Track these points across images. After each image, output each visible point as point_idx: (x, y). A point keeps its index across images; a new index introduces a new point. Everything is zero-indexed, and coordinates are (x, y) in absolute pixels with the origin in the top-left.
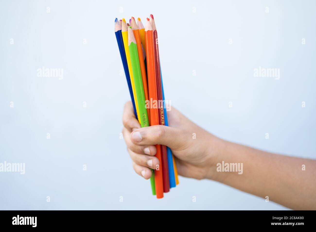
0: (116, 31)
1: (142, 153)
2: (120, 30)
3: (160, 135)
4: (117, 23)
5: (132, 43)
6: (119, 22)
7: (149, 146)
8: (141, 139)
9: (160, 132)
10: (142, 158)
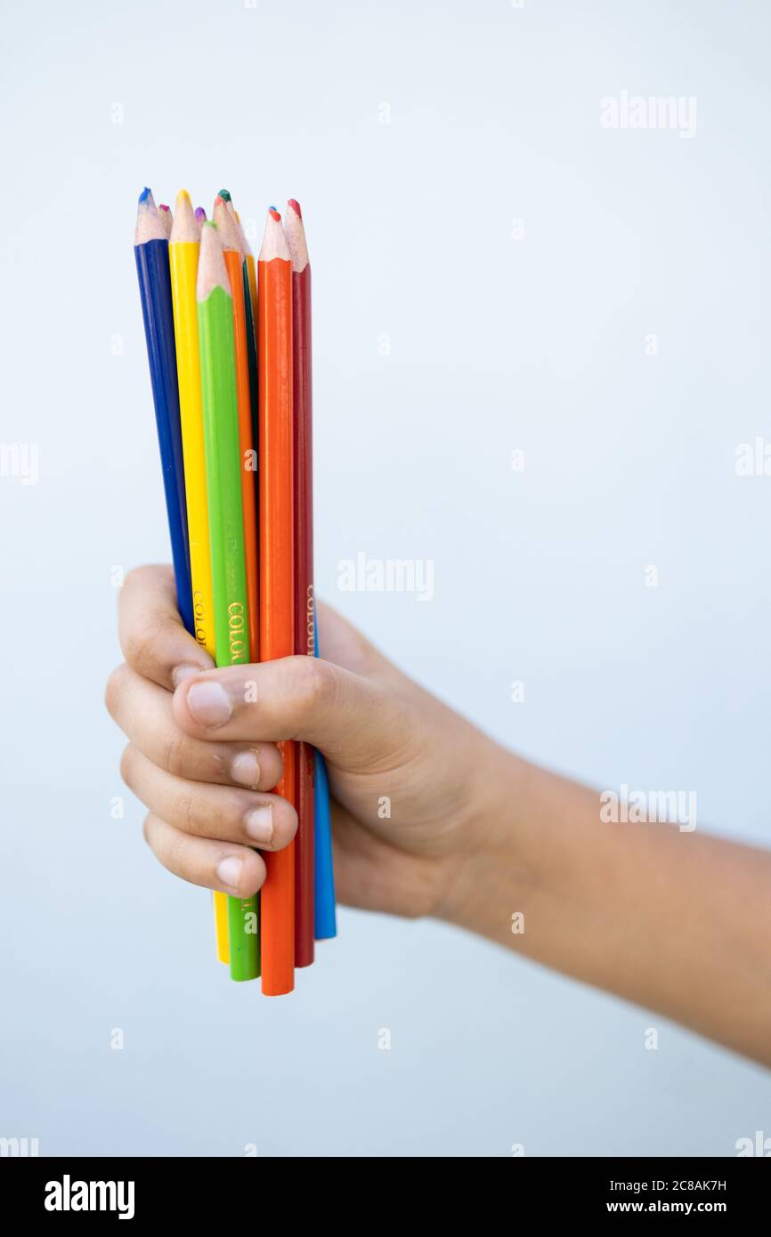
0: (144, 240)
1: (223, 779)
2: (161, 237)
3: (316, 692)
4: (148, 208)
5: (218, 289)
6: (155, 206)
7: (254, 745)
8: (230, 712)
9: (316, 682)
10: (222, 802)
